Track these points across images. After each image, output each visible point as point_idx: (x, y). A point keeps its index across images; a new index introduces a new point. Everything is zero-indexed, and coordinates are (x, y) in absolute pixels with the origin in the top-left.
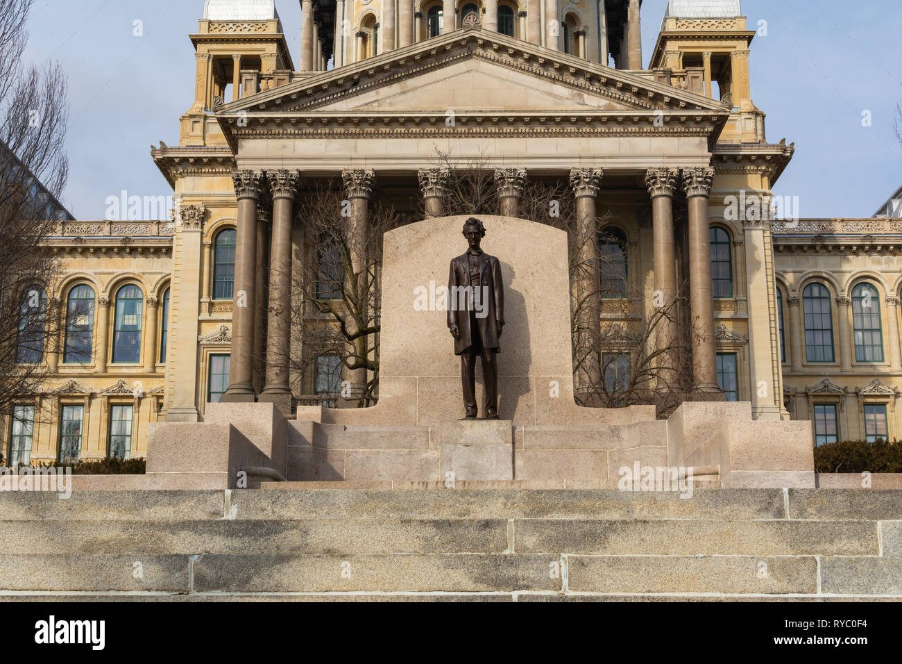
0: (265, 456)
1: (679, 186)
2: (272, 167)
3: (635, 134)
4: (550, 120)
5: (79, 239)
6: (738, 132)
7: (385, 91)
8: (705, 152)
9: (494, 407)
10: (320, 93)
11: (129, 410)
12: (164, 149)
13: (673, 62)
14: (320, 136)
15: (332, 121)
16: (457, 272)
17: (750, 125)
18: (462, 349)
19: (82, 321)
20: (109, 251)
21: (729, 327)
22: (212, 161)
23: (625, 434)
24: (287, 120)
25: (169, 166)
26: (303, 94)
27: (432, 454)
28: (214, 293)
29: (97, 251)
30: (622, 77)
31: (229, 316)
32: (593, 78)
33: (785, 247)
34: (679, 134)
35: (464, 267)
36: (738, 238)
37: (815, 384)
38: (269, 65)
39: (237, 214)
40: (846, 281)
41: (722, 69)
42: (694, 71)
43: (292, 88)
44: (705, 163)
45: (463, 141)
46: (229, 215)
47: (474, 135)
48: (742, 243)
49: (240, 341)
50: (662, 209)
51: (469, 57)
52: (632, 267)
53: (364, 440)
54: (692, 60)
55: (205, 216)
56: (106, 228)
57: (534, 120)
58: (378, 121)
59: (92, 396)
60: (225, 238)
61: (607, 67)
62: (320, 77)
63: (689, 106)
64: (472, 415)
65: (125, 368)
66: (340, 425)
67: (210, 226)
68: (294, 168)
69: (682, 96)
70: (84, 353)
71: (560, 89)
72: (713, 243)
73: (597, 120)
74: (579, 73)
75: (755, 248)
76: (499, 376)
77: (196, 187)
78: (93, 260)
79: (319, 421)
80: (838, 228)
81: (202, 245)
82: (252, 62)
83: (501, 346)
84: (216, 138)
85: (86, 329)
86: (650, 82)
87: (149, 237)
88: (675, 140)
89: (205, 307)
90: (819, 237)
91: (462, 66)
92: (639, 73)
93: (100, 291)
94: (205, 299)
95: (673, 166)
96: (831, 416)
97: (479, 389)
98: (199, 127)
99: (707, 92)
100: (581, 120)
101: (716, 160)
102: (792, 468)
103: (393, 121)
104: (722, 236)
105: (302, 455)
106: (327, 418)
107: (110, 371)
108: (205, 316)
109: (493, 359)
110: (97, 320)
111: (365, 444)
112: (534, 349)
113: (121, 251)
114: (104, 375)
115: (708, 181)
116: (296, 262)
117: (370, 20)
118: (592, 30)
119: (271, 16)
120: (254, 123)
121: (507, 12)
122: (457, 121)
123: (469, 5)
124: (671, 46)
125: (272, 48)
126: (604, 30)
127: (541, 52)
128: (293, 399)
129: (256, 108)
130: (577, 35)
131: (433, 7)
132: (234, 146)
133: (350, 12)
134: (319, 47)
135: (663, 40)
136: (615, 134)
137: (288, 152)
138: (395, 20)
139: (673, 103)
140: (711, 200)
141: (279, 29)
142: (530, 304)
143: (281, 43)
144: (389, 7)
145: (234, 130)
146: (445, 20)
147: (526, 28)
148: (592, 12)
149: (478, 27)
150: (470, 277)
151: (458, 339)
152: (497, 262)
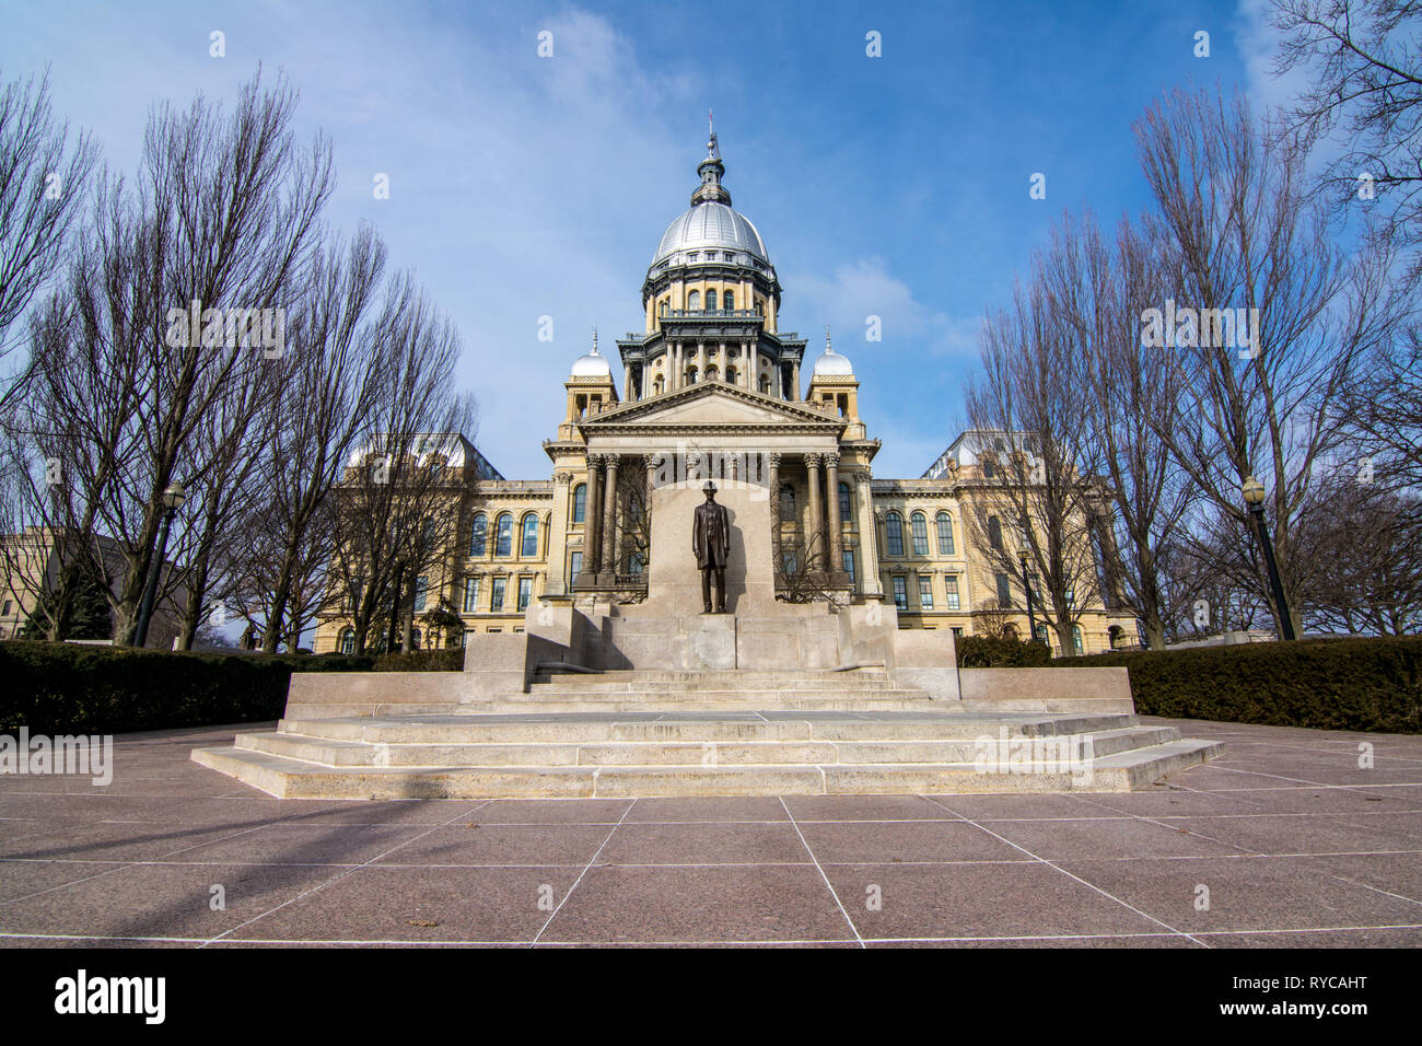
0: (566, 647)
1: (822, 462)
2: (606, 452)
3: (798, 435)
4: (754, 428)
5: (505, 490)
6: (853, 434)
7: (666, 412)
8: (835, 444)
9: (723, 605)
10: (632, 413)
11: (530, 581)
12: (549, 443)
13: (817, 397)
14: (632, 436)
15: (638, 428)
16: (699, 515)
17: (858, 430)
18: (702, 566)
19: (506, 534)
20: (521, 496)
21: (848, 537)
22: (575, 449)
23: (809, 624)
24: (614, 428)
25: (552, 452)
26: (623, 414)
27: (682, 637)
28: (575, 519)
29: (515, 496)
30: (790, 405)
31: (582, 531)
32: (777, 406)
33: (877, 495)
34: (821, 435)
35: (703, 512)
36: (853, 490)
37: (893, 566)
38: (606, 399)
39: (587, 477)
40: (907, 512)
41: (843, 402)
42: (828, 402)
43: (617, 411)
44: (836, 450)
45: (708, 438)
46: (584, 478)
47: (713, 435)
48: (855, 492)
49: (588, 545)
50: (813, 474)
51: (711, 394)
52: (798, 505)
53: (637, 627)
54: (827, 397)
55: (571, 478)
56: (520, 484)
57: (746, 427)
58: (663, 428)
59: (511, 574)
60: (582, 490)
61: (782, 400)
62: (634, 405)
63: (827, 420)
64: (708, 611)
65: (529, 559)
66: (622, 617)
67: (574, 483)
68: (618, 453)
69: (823, 415)
70: (507, 553)
71: (758, 411)
72: (840, 492)
73: (778, 427)
74: (769, 403)
75: (861, 494)
76: (727, 583)
77: (565, 463)
78: (512, 501)
79: (608, 615)
80: (903, 484)
81: (569, 494)
82: (597, 397)
83: (728, 564)
84: (577, 437)
85: (507, 539)
86: (805, 407)
87: (542, 488)
88: (819, 438)
89: (570, 527)
90: (894, 489)
91: (708, 399)
92: (799, 403)
93: (516, 518)
94: (570, 522)
95: (819, 452)
96: (902, 583)
97: (713, 590)
98: (568, 431)
99: (833, 413)
100: (770, 428)
101: (841, 449)
102: (940, 665)
103: (671, 428)
104: (845, 488)
105: (594, 640)
106: (614, 612)
107: (521, 560)
108: (570, 531)
109: (723, 572)
110: (512, 533)
111: (638, 631)
112: (749, 565)
113: (528, 496)
114: (517, 562)
115: (837, 460)
116: (620, 503)
117: (660, 377)
118: (775, 382)
119: (608, 374)
120: (597, 429)
121: (731, 374)
122: (704, 427)
123: (711, 369)
124: (816, 389)
125: (608, 390)
126: (781, 382)
127: (749, 392)
128: (617, 577)
129: (597, 421)
130: (767, 385)
131: (692, 371)
132: (586, 441)
133: (650, 373)
134: (633, 390)
135: (812, 386)
136: (789, 435)
137: (615, 444)
138: (673, 376)
139: (818, 419)
140: (839, 470)
141: (612, 380)
142: (746, 536)
143: (613, 388)
144: (669, 370)
145: (586, 433)
146: (699, 377)
147: (740, 381)
148: (775, 374)
149: (716, 379)
150: (707, 519)
151: (699, 559)
152: (725, 508)
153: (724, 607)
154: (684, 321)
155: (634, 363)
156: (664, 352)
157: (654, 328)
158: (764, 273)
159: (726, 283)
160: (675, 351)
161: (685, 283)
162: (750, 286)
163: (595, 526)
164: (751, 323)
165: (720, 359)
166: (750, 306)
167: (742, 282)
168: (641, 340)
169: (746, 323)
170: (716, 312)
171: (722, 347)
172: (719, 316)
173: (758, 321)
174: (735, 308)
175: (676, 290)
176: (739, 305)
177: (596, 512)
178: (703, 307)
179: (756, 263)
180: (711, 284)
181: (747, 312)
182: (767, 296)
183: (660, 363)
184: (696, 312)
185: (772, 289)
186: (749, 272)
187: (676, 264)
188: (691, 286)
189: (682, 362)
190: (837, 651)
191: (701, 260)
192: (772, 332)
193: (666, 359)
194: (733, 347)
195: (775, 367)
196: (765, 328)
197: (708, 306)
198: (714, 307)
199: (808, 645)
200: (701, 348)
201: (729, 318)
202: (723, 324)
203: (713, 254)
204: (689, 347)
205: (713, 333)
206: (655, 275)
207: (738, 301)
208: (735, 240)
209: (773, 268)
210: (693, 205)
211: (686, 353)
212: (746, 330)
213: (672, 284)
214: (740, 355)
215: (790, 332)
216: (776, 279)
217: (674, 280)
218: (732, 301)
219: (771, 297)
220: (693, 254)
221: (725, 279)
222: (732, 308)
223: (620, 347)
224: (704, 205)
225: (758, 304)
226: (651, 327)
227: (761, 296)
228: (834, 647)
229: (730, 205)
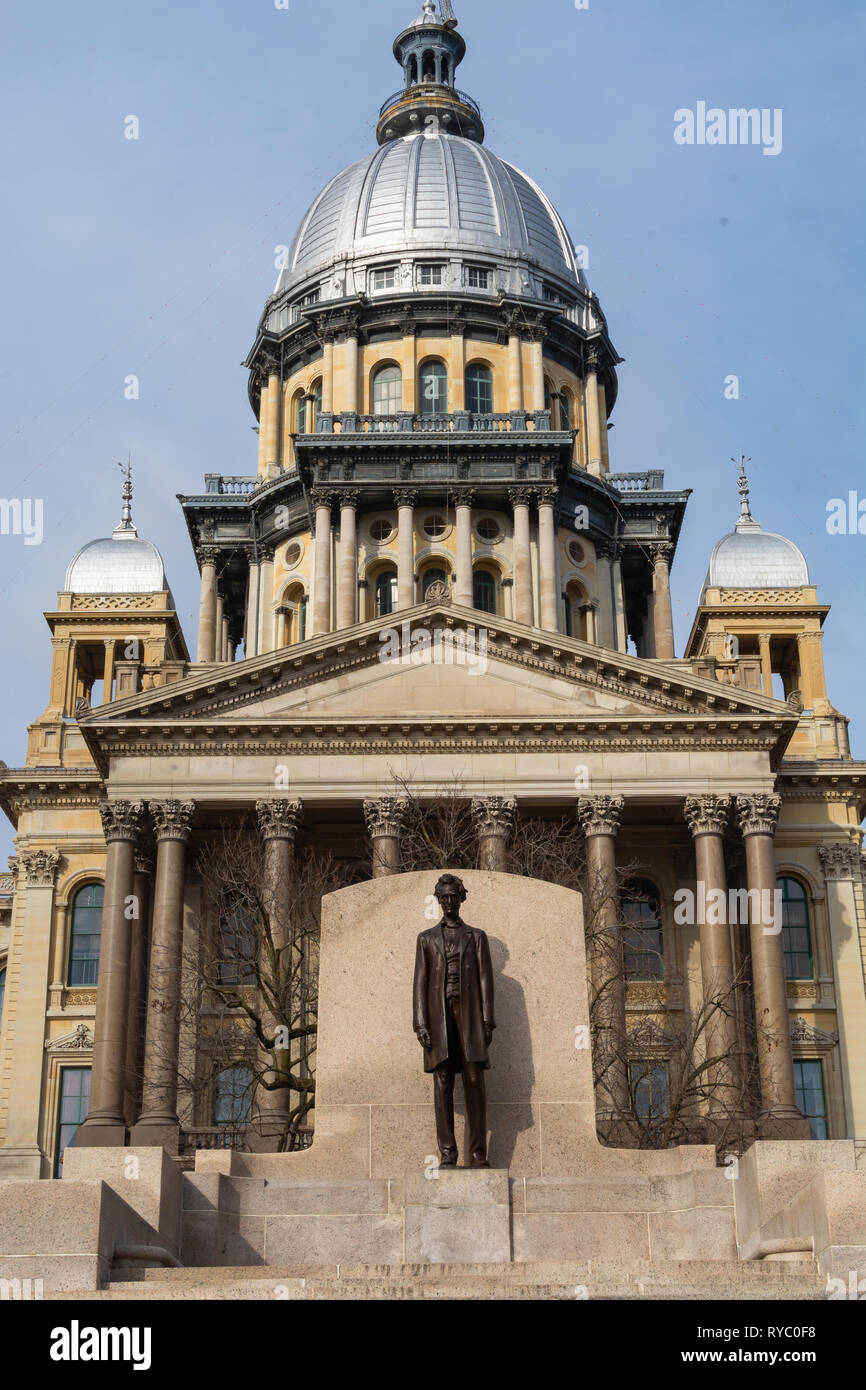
0: (150, 1227)
1: (731, 820)
2: (157, 796)
3: (667, 748)
4: (548, 728)
6: (811, 744)
7: (317, 689)
8: (767, 772)
9: (481, 1150)
10: (225, 692)
13: (721, 644)
15: (242, 731)
16: (427, 952)
17: (829, 734)
18: (435, 1064)
21: (808, 1022)
22: (72, 788)
23: (672, 1189)
24: (179, 730)
25: (11, 796)
26: (201, 694)
27: (393, 1221)
28: (70, 977)
30: (647, 668)
31: (90, 1010)
32: (608, 670)
34: (730, 748)
35: (436, 944)
36: (817, 892)
38: (155, 655)
39: (105, 863)
41: (786, 658)
42: (748, 660)
43: (187, 686)
44: (768, 787)
45: (427, 758)
46: (95, 864)
47: (442, 750)
48: (823, 899)
49: (105, 1049)
50: (708, 853)
52: (669, 936)
53: (293, 1200)
54: (745, 645)
55: (60, 866)
57: (526, 728)
58: (308, 731)
60: (87, 898)
61: (625, 654)
62: (229, 672)
63: (742, 709)
64: (449, 1163)
66: (258, 1177)
67: (66, 880)
68: (187, 797)
69: (732, 695)
71: (561, 686)
72: (784, 899)
73: (614, 728)
74: (587, 664)
75: (842, 907)
76: (489, 1104)
77: (48, 824)
79: (227, 1172)
81: (55, 908)
83: (491, 1059)
84: (78, 756)
86: (687, 675)
88: (724, 756)
89: (56, 997)
92: (671, 663)
94: (57, 985)
95: (723, 793)
97: (460, 1121)
98: (54, 740)
99: (765, 689)
100: (592, 729)
101: (783, 783)
103: (329, 731)
104: (797, 891)
105: (201, 1225)
106: (240, 1168)
108: (56, 1010)
109: (480, 1079)
111: (294, 1207)
112: (538, 1062)
115: (772, 813)
116: (190, 932)
117: (296, 592)
118: (604, 604)
119: (159, 587)
120: (133, 733)
121: (486, 582)
122: (417, 729)
123: (433, 571)
124: (714, 626)
125: (160, 630)
126: (620, 604)
127: (535, 635)
128: (182, 1133)
129: (134, 714)
130: (583, 611)
131: (383, 573)
132: (104, 770)
133: (268, 581)
134: (222, 626)
135: (703, 618)
136: (640, 748)
137: (177, 776)
138: (331, 591)
139: (720, 704)
140: (778, 840)
141: (170, 604)
142: (531, 997)
143: (172, 624)
144: (322, 574)
145: (103, 744)
146: (401, 591)
147: (512, 601)
148: (605, 581)
149: (447, 600)
150: (446, 959)
151: (429, 1049)
152: (483, 935)
153: (481, 1156)
154: (359, 444)
155: (225, 554)
156: (304, 526)
157: (279, 462)
158: (572, 316)
159: (472, 344)
160: (335, 521)
161: (362, 342)
162: (534, 349)
163: (126, 998)
164: (539, 448)
165: (457, 543)
166: (536, 403)
167: (513, 341)
168: (241, 495)
169: (527, 447)
170: (445, 419)
171: (463, 513)
172: (453, 432)
173: (557, 442)
174: (496, 409)
175: (338, 361)
176: (505, 399)
177: (128, 956)
178: (410, 407)
179: (550, 289)
180: (432, 345)
181: (528, 418)
182: (582, 374)
183: (294, 554)
184: (391, 419)
185: (593, 358)
186: (530, 313)
187: (338, 295)
188: (377, 351)
189: (356, 554)
190: (734, 1246)
191: (405, 283)
192: (594, 469)
193: (311, 545)
194: (491, 516)
195: (605, 563)
196: (578, 460)
197: (422, 403)
198: (441, 403)
199: (671, 1236)
200: (405, 514)
201: (478, 436)
202: (464, 449)
203: (438, 268)
204: (375, 514)
205: (439, 474)
206: (283, 322)
207: (504, 391)
208: (495, 231)
209: (595, 302)
210: (382, 139)
211: (367, 525)
212: (524, 465)
213: (327, 347)
214: (511, 533)
215: (645, 470)
216: (604, 331)
217: (334, 336)
218: (486, 390)
219: (592, 380)
220: (384, 268)
221: (469, 332)
222: (487, 407)
223: (188, 512)
224: (410, 138)
225: (558, 398)
226: (271, 458)
227: (564, 376)
228: (727, 1240)
229: (478, 137)
